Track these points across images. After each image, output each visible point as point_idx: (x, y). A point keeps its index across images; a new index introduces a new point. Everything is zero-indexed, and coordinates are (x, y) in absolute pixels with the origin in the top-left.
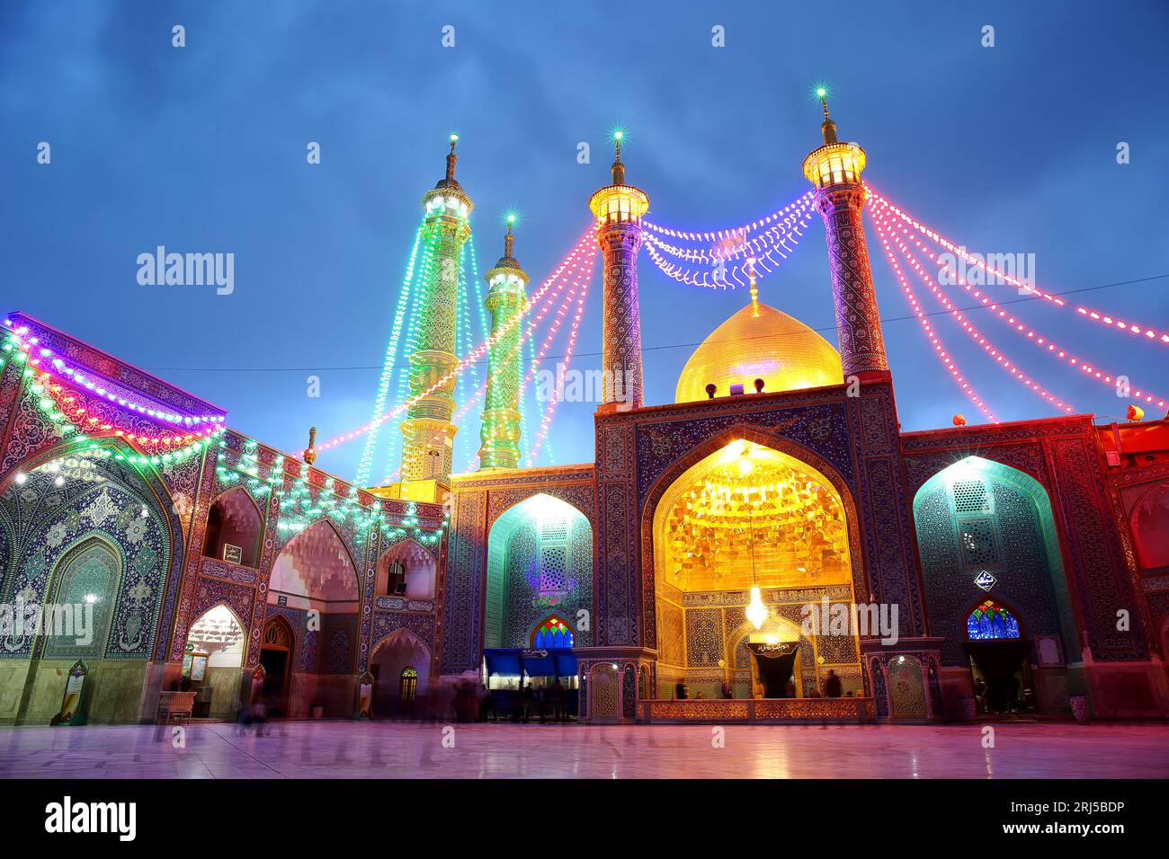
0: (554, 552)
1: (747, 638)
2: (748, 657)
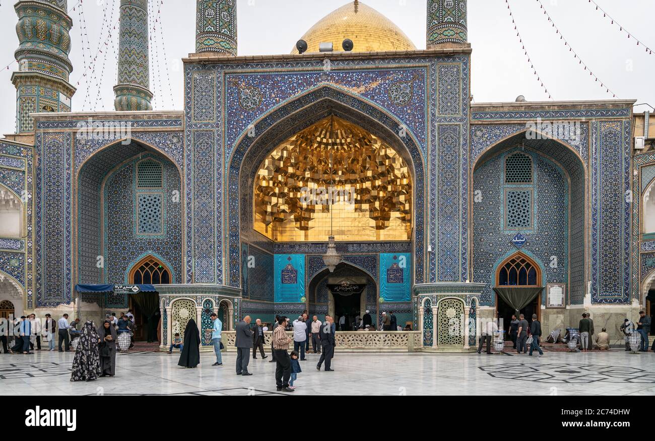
0: (150, 199)
1: (327, 280)
2: (327, 294)
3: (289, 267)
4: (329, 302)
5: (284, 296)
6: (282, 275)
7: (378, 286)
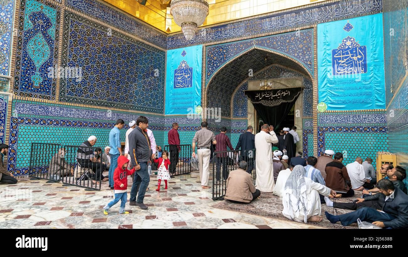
1: (246, 85)
2: (246, 105)
3: (183, 65)
4: (249, 116)
5: (175, 105)
6: (175, 76)
7: (314, 83)
